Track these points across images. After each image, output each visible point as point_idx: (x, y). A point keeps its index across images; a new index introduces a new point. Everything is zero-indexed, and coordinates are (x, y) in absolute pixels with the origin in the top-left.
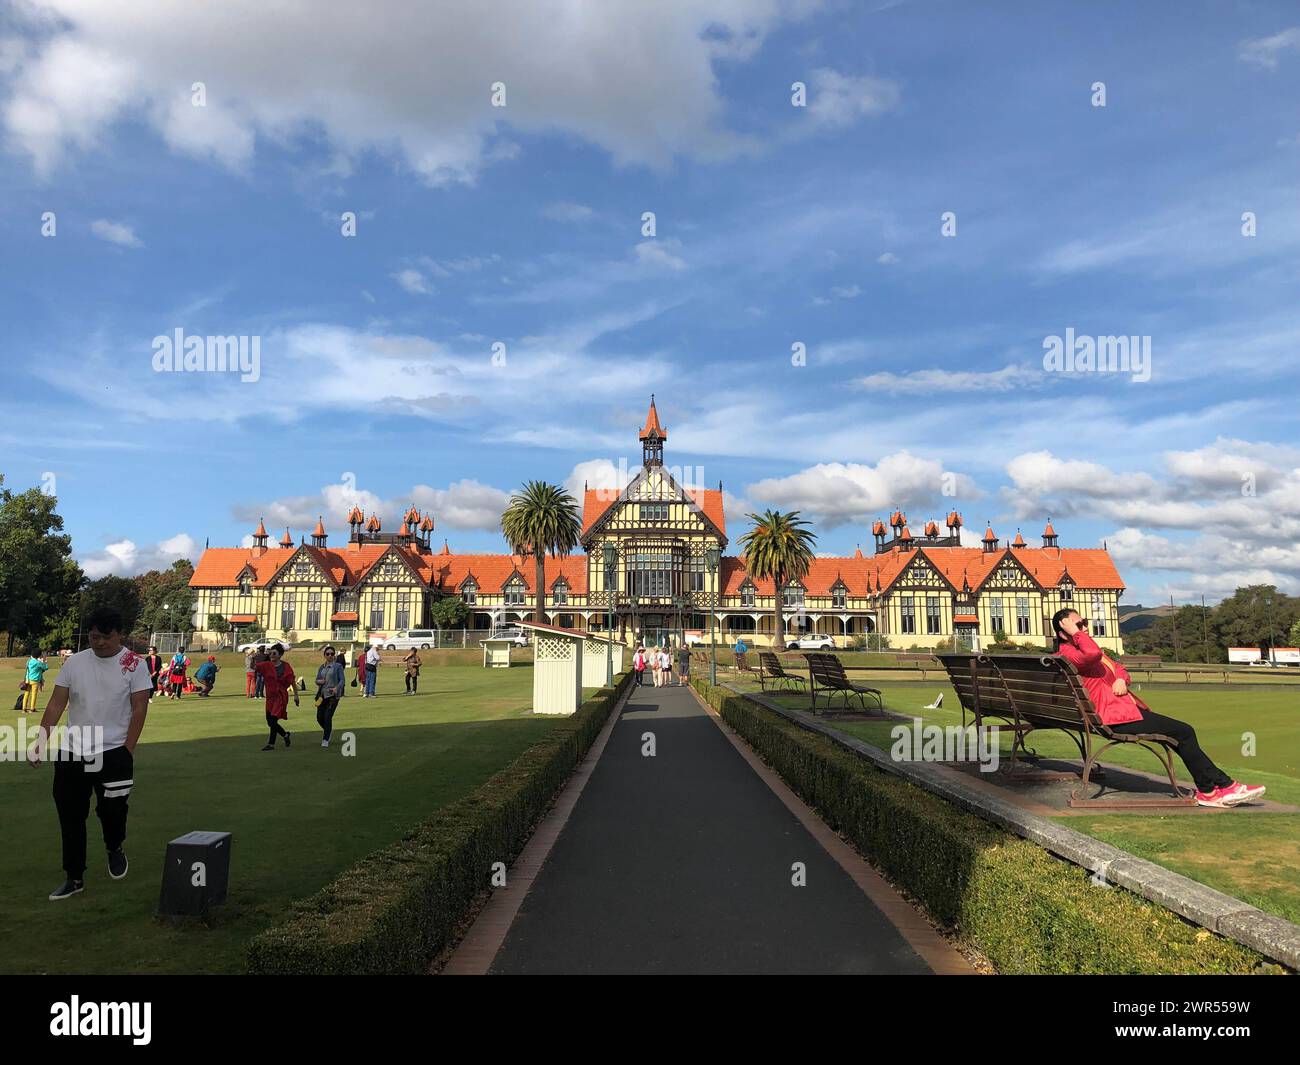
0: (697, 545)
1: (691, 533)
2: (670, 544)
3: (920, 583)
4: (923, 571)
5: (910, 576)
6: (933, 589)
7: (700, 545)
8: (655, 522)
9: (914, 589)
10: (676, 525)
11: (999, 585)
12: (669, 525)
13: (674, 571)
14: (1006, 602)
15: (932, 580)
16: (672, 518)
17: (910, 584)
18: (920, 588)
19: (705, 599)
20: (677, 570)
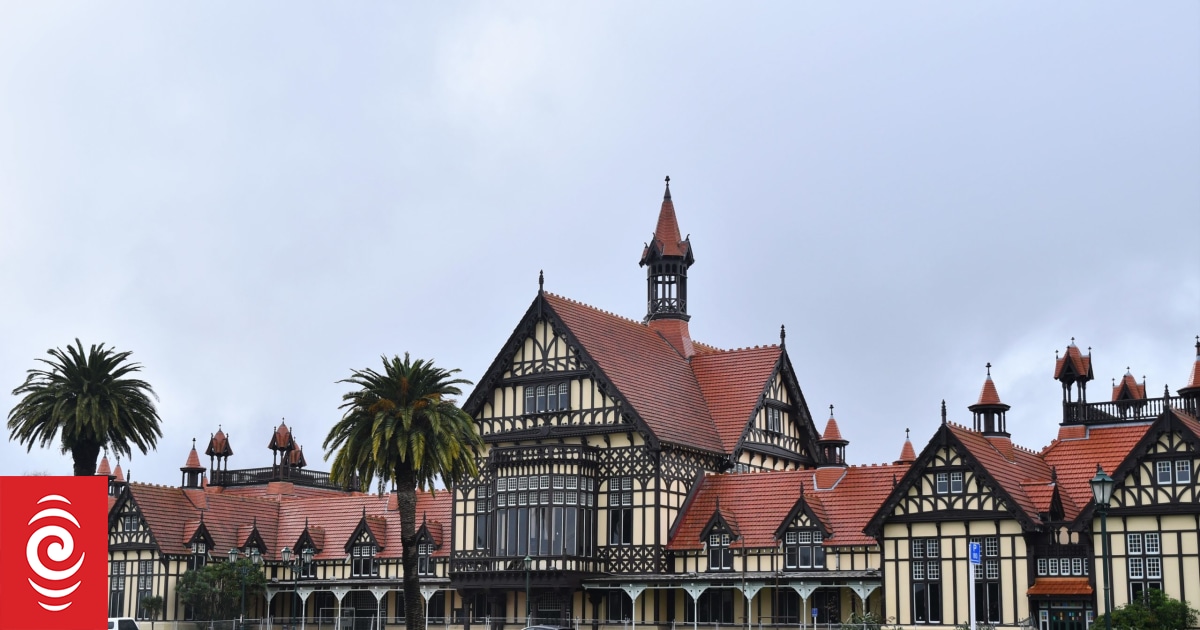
0: (621, 455)
1: (606, 432)
2: (576, 456)
3: (950, 505)
4: (956, 478)
5: (927, 490)
6: (981, 516)
7: (627, 455)
8: (547, 417)
9: (937, 518)
10: (582, 418)
11: (1146, 501)
12: (570, 420)
13: (580, 509)
14: (1169, 544)
15: (977, 495)
16: (575, 406)
17: (927, 507)
18: (951, 516)
19: (632, 560)
20: (586, 507)
